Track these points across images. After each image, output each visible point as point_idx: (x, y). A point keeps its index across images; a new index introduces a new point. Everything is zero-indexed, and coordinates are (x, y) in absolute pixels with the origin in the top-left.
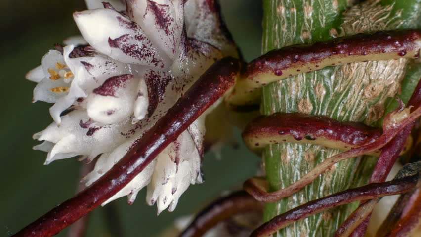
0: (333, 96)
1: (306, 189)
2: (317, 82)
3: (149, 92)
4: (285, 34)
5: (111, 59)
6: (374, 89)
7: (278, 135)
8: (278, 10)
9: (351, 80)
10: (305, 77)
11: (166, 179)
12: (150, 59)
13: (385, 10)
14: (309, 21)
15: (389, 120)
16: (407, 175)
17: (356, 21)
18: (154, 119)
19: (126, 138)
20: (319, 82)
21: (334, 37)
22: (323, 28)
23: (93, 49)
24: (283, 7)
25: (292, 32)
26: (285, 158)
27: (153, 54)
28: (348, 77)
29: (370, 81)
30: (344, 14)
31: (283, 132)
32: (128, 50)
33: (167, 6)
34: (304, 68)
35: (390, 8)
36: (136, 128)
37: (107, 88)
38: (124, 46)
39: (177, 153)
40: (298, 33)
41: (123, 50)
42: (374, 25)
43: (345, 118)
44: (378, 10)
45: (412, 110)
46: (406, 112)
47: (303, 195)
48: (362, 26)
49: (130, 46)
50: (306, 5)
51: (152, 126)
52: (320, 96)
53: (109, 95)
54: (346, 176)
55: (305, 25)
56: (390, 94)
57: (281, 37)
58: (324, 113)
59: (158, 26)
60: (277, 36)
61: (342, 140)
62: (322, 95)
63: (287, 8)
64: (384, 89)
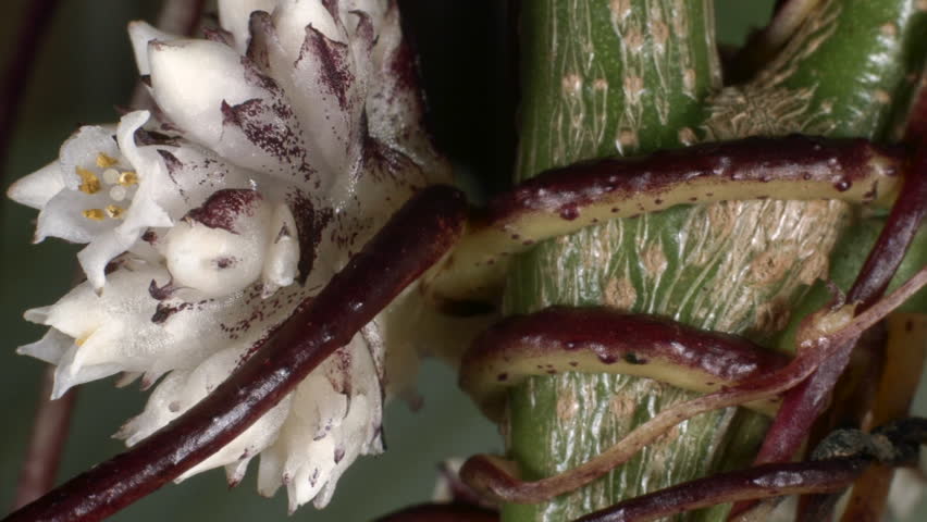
0: (683, 274)
1: (611, 477)
2: (648, 242)
3: (299, 230)
4: (581, 135)
5: (216, 154)
6: (774, 261)
7: (563, 351)
8: (565, 83)
9: (725, 239)
10: (621, 228)
11: (323, 429)
12: (297, 161)
13: (797, 96)
14: (634, 109)
15: (812, 327)
16: (837, 453)
17: (738, 112)
18: (290, 302)
19: (231, 337)
20: (652, 242)
21: (688, 144)
22: (663, 127)
23: (179, 130)
24: (577, 77)
25: (596, 131)
26: (568, 407)
27: (302, 153)
28: (720, 232)
29: (768, 243)
30: (708, 100)
31: (571, 345)
32: (257, 135)
33: (345, 46)
34: (628, 206)
35: (806, 95)
36: (252, 319)
37: (215, 211)
38: (251, 125)
39: (346, 373)
40: (611, 134)
41: (248, 132)
42: (777, 125)
43: (707, 323)
44: (781, 95)
45: (859, 311)
46: (849, 312)
47: (603, 491)
48: (752, 124)
49: (262, 127)
50: (629, 76)
51: (286, 317)
52: (655, 275)
53: (221, 227)
54: (699, 455)
55: (625, 117)
56: (806, 278)
57: (570, 142)
58: (663, 309)
59: (325, 87)
60: (560, 138)
61: (703, 368)
62: (659, 269)
63: (587, 81)
64: (794, 264)
